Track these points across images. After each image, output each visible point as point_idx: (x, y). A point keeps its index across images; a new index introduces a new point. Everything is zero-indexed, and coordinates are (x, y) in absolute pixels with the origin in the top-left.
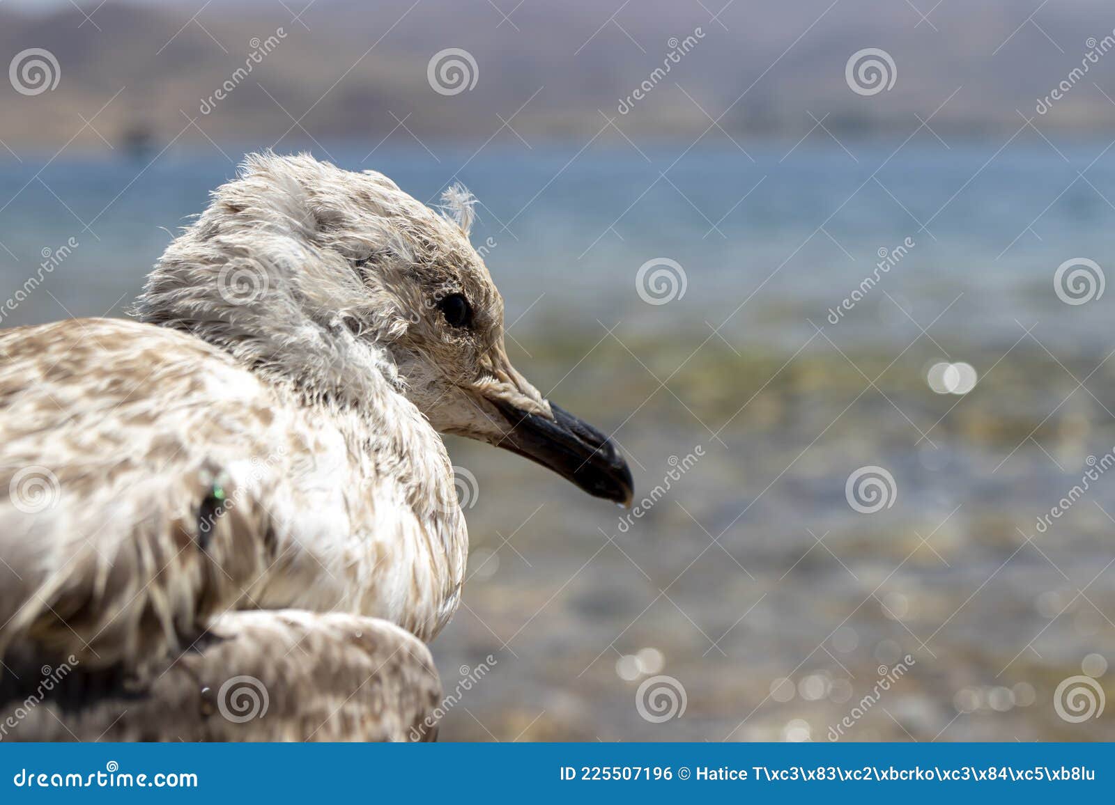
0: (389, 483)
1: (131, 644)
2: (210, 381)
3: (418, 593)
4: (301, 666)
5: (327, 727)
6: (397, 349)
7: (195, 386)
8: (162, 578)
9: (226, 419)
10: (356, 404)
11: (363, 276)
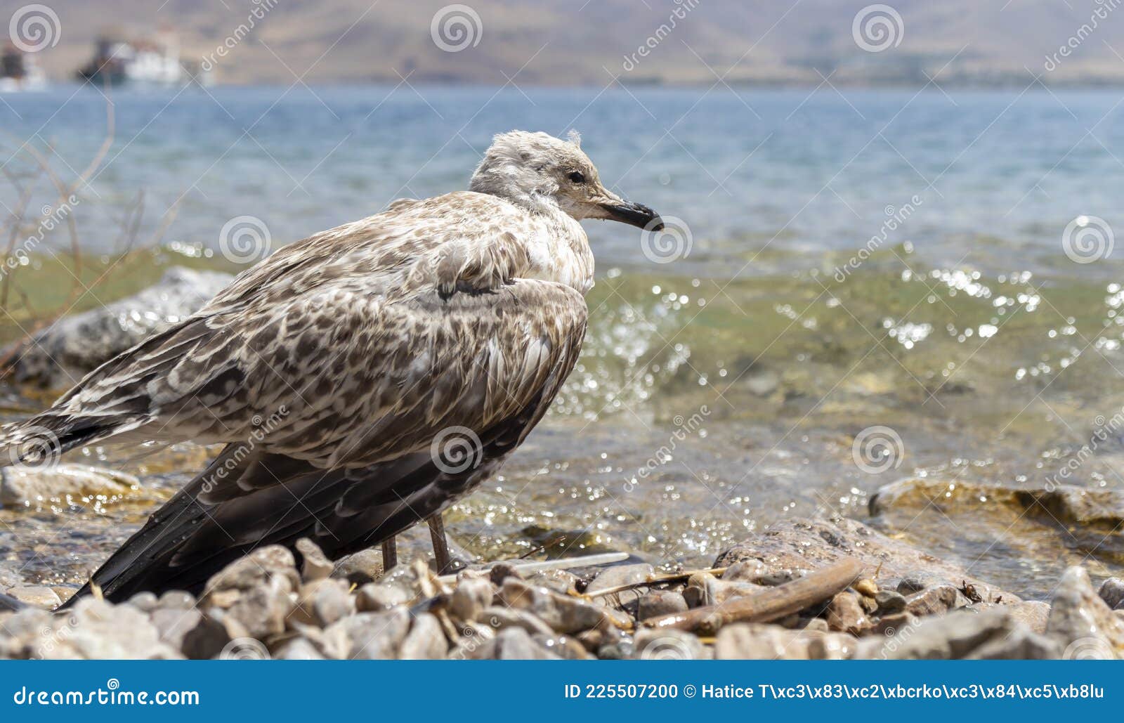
0: (562, 239)
1: (491, 281)
2: (503, 209)
3: (575, 276)
4: (543, 293)
5: (552, 311)
6: (558, 196)
7: (498, 210)
8: (498, 262)
9: (509, 220)
10: (547, 215)
11: (540, 174)
